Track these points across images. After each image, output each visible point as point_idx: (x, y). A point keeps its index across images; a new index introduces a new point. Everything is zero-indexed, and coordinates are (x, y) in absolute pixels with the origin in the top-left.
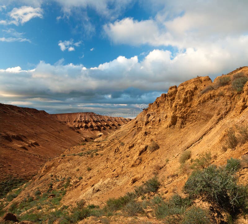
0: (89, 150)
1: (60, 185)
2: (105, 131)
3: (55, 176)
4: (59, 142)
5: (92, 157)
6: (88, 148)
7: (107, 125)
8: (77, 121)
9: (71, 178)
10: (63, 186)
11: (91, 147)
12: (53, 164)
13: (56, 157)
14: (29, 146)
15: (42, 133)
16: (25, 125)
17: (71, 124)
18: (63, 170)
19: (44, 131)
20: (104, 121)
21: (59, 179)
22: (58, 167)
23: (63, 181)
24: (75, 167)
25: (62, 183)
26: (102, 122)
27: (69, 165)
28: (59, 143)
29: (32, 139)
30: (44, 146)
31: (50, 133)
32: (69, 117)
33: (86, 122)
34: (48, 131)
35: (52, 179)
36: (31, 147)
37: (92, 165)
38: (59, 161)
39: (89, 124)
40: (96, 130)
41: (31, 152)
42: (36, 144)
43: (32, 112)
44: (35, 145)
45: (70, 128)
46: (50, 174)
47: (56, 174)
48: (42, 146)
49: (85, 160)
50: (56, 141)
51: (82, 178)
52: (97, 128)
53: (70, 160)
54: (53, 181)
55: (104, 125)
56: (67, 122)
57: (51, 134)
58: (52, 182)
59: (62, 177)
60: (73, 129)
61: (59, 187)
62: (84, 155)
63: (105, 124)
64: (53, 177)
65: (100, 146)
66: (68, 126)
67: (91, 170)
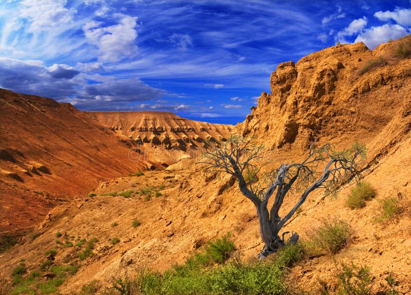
0: (147, 185)
1: (72, 255)
2: (194, 151)
3: (66, 236)
4: (96, 169)
5: (149, 200)
6: (145, 183)
7: (200, 140)
8: (138, 129)
9: (97, 241)
10: (78, 257)
11: (151, 180)
12: (66, 210)
13: (76, 196)
14: (28, 174)
15: (61, 149)
16: (26, 129)
17: (125, 133)
18: (84, 225)
19: (64, 144)
20: (193, 130)
21: (74, 242)
22: (76, 217)
23: (80, 246)
24: (110, 219)
25: (77, 250)
26: (190, 133)
27: (98, 213)
28: (94, 172)
29: (36, 159)
30: (62, 176)
31: (78, 149)
32: (123, 119)
33: (157, 132)
34: (74, 146)
35: (58, 242)
36: (31, 176)
37: (144, 216)
38: (79, 206)
39: (163, 137)
40: (176, 148)
41: (29, 187)
42: (45, 170)
43: (44, 105)
44: (41, 173)
45: (123, 141)
46: (56, 232)
47: (68, 233)
48: (58, 175)
49: (133, 206)
50: (88, 166)
51: (118, 241)
52: (178, 144)
53: (103, 204)
54: (59, 245)
55: (194, 139)
56: (117, 129)
57: (79, 152)
58: (57, 247)
59: (79, 237)
60: (128, 144)
61: (68, 259)
62: (134, 196)
63: (196, 136)
64: (60, 239)
65: (172, 179)
66: (118, 137)
67: (139, 224)
